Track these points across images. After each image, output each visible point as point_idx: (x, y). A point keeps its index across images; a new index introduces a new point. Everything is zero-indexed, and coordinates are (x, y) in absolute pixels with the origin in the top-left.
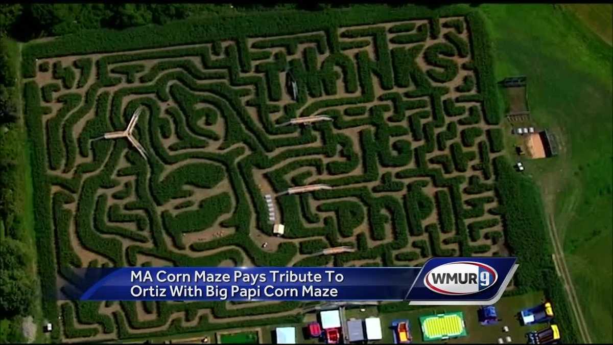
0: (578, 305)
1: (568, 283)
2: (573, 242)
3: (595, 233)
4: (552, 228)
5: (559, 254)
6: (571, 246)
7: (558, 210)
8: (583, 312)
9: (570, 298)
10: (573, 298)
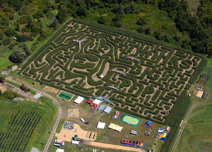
0: (180, 136)
1: (182, 129)
2: (192, 120)
3: (202, 122)
4: (188, 114)
5: (185, 121)
6: (191, 121)
7: (194, 111)
8: (181, 138)
9: (179, 133)
10: (180, 133)
